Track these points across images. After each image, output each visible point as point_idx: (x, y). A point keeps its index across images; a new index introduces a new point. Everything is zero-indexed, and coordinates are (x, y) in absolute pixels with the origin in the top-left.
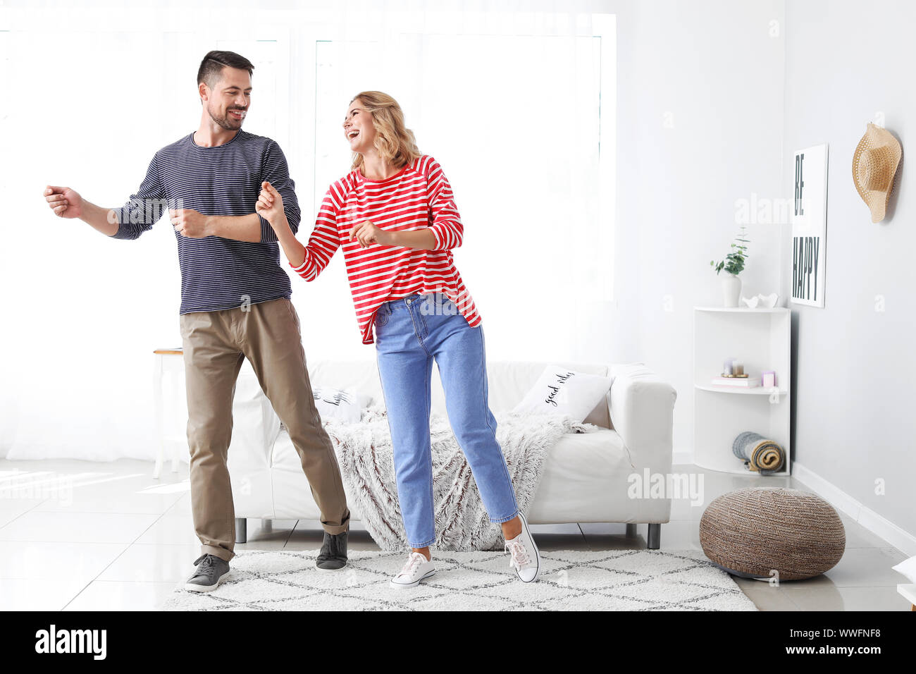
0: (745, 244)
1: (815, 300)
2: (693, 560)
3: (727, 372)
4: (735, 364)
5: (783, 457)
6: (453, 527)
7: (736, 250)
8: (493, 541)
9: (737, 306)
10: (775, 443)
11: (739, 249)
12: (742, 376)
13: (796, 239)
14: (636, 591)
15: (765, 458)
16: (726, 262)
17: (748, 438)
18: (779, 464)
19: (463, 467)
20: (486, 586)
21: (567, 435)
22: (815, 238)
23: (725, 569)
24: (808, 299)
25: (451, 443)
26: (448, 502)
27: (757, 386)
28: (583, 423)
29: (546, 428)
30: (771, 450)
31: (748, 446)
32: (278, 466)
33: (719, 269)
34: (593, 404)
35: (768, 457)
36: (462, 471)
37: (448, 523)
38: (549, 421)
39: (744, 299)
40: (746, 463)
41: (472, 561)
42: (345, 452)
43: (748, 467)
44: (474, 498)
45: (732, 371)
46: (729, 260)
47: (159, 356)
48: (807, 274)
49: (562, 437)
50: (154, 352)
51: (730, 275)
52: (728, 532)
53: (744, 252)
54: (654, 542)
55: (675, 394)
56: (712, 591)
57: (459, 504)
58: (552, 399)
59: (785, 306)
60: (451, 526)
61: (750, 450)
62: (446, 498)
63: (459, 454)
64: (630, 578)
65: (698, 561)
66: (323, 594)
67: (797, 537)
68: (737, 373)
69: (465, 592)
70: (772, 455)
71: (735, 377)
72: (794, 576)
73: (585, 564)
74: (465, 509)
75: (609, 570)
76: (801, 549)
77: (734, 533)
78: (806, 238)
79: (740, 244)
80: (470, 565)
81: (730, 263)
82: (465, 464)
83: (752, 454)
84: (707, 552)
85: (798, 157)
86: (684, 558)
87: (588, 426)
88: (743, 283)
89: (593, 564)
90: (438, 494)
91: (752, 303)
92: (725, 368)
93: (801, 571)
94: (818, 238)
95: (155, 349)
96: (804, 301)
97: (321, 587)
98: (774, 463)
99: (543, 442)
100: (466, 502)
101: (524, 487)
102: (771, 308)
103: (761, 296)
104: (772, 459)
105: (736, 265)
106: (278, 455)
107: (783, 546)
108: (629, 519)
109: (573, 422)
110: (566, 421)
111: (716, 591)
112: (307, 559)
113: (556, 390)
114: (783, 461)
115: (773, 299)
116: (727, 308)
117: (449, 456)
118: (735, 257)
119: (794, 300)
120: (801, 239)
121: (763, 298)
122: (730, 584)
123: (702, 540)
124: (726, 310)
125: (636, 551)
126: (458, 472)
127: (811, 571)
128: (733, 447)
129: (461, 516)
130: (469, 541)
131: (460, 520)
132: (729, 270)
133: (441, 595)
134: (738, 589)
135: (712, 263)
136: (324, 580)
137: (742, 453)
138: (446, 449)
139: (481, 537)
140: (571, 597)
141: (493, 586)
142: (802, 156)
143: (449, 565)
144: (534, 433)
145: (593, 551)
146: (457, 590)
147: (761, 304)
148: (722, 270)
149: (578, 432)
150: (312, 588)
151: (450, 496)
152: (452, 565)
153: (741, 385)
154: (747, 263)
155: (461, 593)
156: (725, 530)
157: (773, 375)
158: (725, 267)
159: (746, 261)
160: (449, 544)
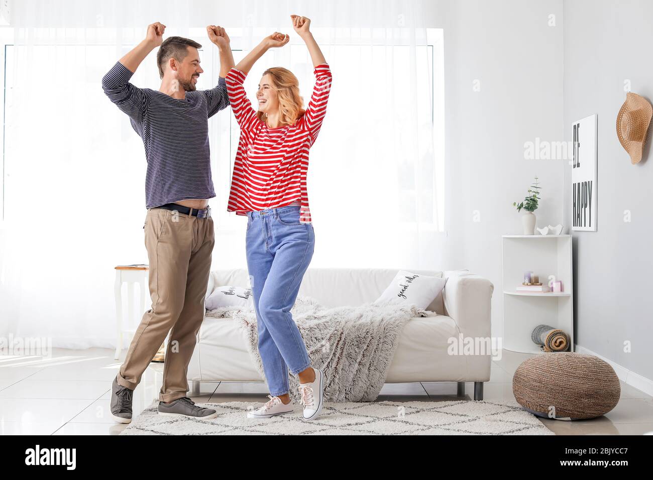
0: (538, 190)
1: (590, 226)
2: (508, 407)
3: (527, 281)
4: (532, 275)
5: (568, 341)
6: (332, 384)
7: (532, 194)
8: (361, 395)
9: (534, 234)
10: (563, 331)
11: (534, 193)
12: (538, 284)
13: (574, 185)
14: (468, 427)
15: (556, 342)
16: (525, 203)
17: (543, 329)
18: (566, 346)
19: (339, 341)
20: (357, 424)
21: (413, 318)
22: (589, 182)
23: (533, 412)
24: (585, 226)
25: (330, 323)
26: (328, 367)
27: (549, 291)
28: (426, 310)
29: (399, 313)
30: (560, 337)
31: (542, 334)
32: (204, 341)
33: (520, 208)
34: (433, 297)
35: (558, 342)
36: (338, 344)
37: (328, 382)
38: (401, 308)
39: (538, 229)
40: (542, 347)
41: (346, 409)
42: (252, 330)
43: (544, 350)
44: (347, 363)
45: (530, 281)
46: (527, 201)
47: (119, 271)
48: (583, 209)
49: (410, 320)
50: (115, 268)
51: (528, 212)
52: (535, 384)
53: (537, 196)
54: (479, 395)
55: (492, 287)
56: (524, 426)
57: (336, 368)
58: (403, 294)
59: (568, 233)
60: (330, 384)
61: (544, 337)
62: (326, 364)
63: (336, 332)
64: (463, 418)
65: (512, 407)
66: (236, 430)
67: (585, 386)
68: (534, 281)
69: (341, 428)
70: (561, 340)
71: (533, 284)
72: (584, 416)
73: (429, 410)
74: (340, 372)
75: (447, 413)
76: (589, 396)
77: (538, 384)
78: (583, 183)
79: (534, 189)
80: (345, 411)
81: (527, 203)
82: (341, 339)
83: (546, 340)
84: (518, 400)
85: (575, 126)
86: (501, 405)
87: (429, 313)
88: (537, 218)
89: (435, 410)
90: (321, 361)
91: (544, 232)
92: (525, 279)
93: (589, 412)
94: (591, 181)
95: (116, 266)
96: (582, 228)
97: (235, 425)
98: (562, 346)
99: (397, 322)
100: (341, 367)
101: (383, 355)
102: (557, 234)
103: (550, 227)
104: (561, 343)
105: (531, 205)
106: (203, 334)
107: (575, 393)
108: (460, 378)
109: (418, 309)
110: (413, 309)
111: (527, 426)
112: (225, 408)
113: (405, 287)
114: (568, 344)
115: (558, 229)
116: (526, 235)
117: (328, 333)
118: (531, 199)
119: (574, 228)
120: (579, 184)
121: (552, 228)
122: (537, 421)
123: (515, 391)
124: (525, 236)
125: (466, 401)
126: (335, 345)
127: (596, 412)
128: (532, 336)
129: (338, 377)
130: (343, 395)
131: (337, 380)
132: (527, 208)
133: (323, 430)
134: (543, 425)
135: (515, 204)
136: (237, 420)
137: (539, 340)
138: (326, 328)
139: (352, 392)
140: (420, 430)
141: (362, 424)
142: (578, 125)
143: (329, 411)
144: (390, 317)
145: (434, 402)
146: (335, 426)
147: (550, 232)
148: (522, 209)
149: (422, 316)
150: (228, 426)
151: (329, 362)
152: (331, 411)
153: (537, 290)
154: (540, 203)
155: (338, 429)
156: (532, 382)
157: (560, 283)
158: (524, 206)
159: (539, 202)
160: (329, 398)
